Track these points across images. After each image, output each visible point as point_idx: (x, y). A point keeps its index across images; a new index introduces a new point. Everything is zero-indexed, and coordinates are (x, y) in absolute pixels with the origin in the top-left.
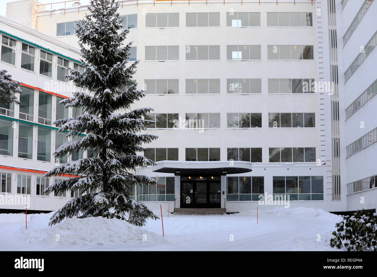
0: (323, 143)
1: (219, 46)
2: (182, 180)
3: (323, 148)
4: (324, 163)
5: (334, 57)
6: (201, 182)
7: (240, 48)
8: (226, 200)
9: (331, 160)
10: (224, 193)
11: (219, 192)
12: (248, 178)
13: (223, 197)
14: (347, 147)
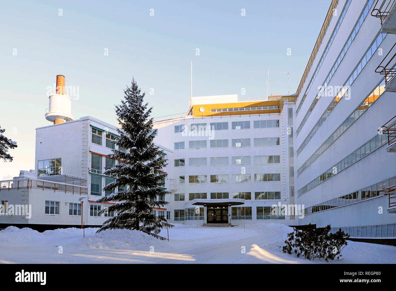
0: (284, 189)
1: (227, 140)
2: (208, 209)
3: (284, 191)
4: (285, 199)
5: (291, 142)
6: (218, 210)
7: (239, 141)
8: (231, 219)
9: (289, 197)
10: (230, 216)
11: (227, 215)
12: (243, 208)
13: (230, 218)
14: (298, 191)
